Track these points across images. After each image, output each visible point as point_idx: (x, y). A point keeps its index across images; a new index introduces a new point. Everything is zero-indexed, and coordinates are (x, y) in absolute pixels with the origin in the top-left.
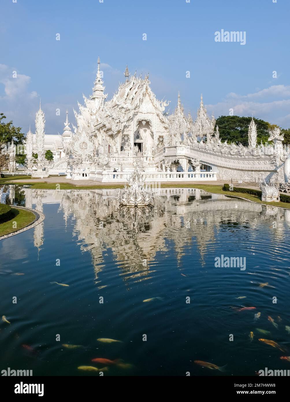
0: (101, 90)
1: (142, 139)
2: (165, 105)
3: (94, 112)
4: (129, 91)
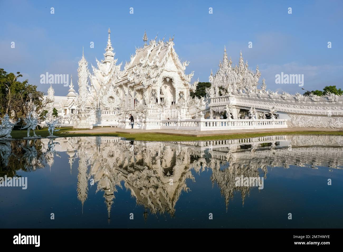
0: (112, 55)
1: (163, 94)
2: (186, 65)
3: (107, 73)
4: (151, 53)
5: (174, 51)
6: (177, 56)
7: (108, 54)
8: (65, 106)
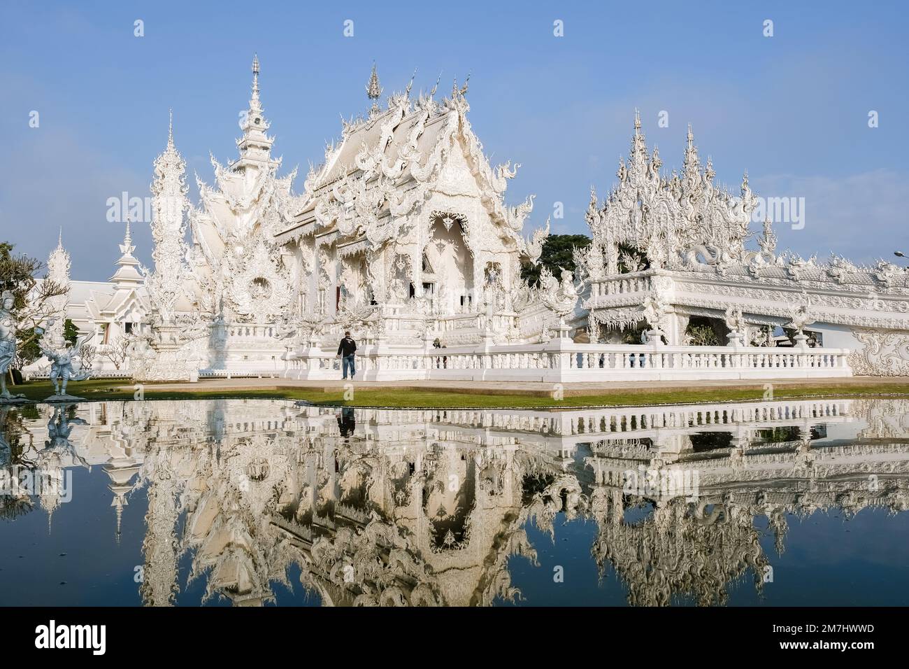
0: (264, 145)
1: (432, 272)
2: (507, 174)
3: (246, 204)
4: (392, 135)
5: (467, 128)
6: (479, 146)
7: (249, 142)
8: (104, 312)
